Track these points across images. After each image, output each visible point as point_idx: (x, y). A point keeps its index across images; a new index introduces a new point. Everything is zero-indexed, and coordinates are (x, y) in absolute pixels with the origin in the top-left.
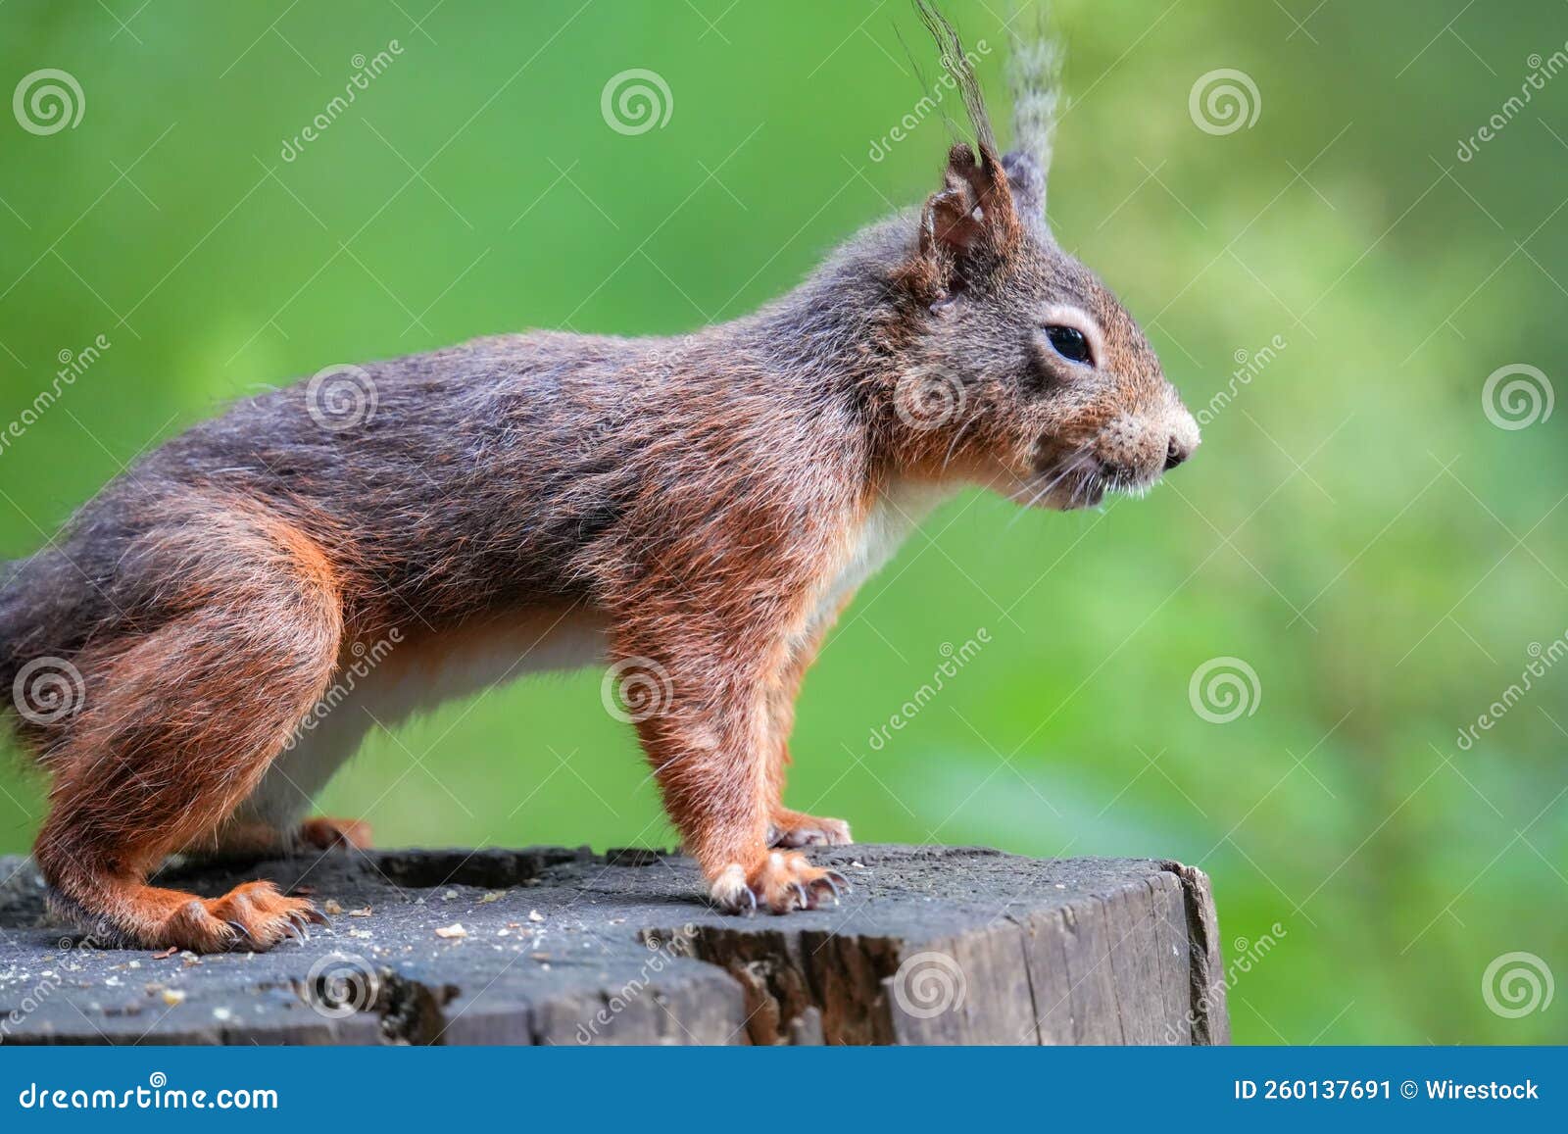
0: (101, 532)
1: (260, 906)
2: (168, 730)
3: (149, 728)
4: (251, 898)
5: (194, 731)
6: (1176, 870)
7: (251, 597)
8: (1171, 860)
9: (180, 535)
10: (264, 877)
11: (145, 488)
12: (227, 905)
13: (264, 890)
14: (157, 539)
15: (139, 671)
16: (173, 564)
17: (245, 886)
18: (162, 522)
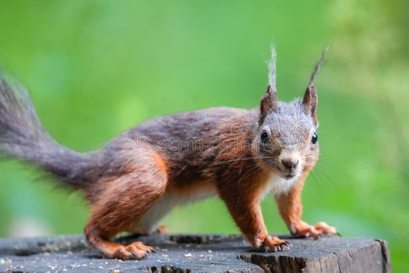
0: (112, 148)
1: (139, 248)
2: (119, 203)
3: (115, 202)
4: (136, 247)
5: (125, 204)
6: (379, 241)
7: (144, 171)
8: (378, 239)
9: (130, 153)
10: (141, 241)
11: (123, 139)
12: (130, 248)
13: (140, 244)
14: (123, 153)
15: (114, 187)
16: (127, 160)
17: (135, 243)
18: (125, 149)
